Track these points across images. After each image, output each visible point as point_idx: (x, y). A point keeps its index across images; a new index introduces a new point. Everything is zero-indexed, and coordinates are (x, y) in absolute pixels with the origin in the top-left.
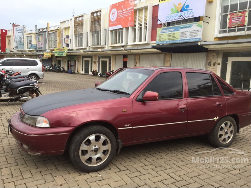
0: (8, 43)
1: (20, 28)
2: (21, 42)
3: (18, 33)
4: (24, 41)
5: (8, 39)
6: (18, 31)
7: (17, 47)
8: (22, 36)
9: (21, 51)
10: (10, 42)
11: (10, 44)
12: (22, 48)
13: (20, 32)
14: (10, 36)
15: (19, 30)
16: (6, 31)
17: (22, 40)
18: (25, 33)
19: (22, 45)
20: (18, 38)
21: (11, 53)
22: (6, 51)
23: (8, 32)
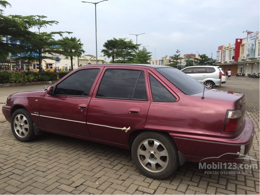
0: (242, 52)
1: (253, 35)
2: (252, 49)
3: (251, 40)
4: (256, 48)
5: (242, 48)
6: (251, 39)
7: (248, 55)
8: (254, 43)
9: (252, 59)
10: (243, 51)
11: (243, 53)
12: (253, 56)
13: (253, 39)
14: (244, 45)
15: (252, 37)
16: (241, 40)
17: (254, 48)
18: (258, 39)
19: (253, 53)
20: (251, 45)
21: (242, 61)
22: (238, 60)
23: (243, 41)
